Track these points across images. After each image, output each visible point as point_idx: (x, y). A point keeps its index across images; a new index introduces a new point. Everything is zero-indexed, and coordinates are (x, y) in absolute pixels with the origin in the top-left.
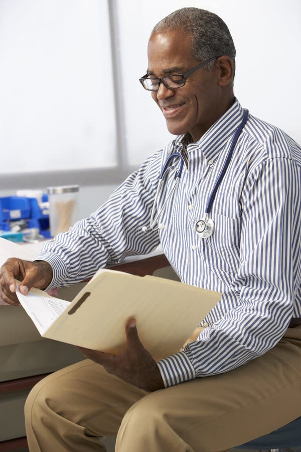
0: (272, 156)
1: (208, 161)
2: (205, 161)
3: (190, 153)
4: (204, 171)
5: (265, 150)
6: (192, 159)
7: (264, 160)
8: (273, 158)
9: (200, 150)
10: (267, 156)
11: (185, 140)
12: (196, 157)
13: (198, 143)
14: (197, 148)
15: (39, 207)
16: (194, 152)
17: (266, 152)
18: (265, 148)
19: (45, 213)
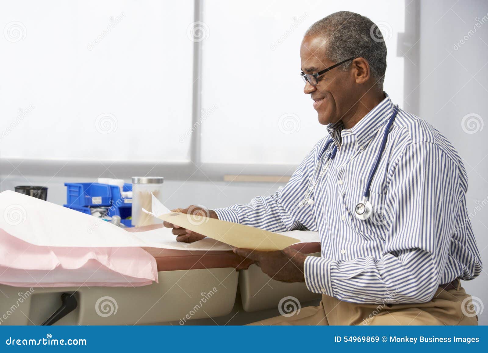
0: (416, 141)
1: (359, 147)
2: (357, 145)
3: (344, 138)
4: (354, 154)
5: (409, 136)
6: (346, 143)
7: (409, 144)
8: (416, 143)
9: (353, 136)
10: (411, 141)
11: (338, 127)
12: (349, 141)
13: (352, 129)
14: (351, 134)
15: (121, 196)
16: (347, 137)
17: (410, 138)
18: (410, 135)
19: (126, 201)
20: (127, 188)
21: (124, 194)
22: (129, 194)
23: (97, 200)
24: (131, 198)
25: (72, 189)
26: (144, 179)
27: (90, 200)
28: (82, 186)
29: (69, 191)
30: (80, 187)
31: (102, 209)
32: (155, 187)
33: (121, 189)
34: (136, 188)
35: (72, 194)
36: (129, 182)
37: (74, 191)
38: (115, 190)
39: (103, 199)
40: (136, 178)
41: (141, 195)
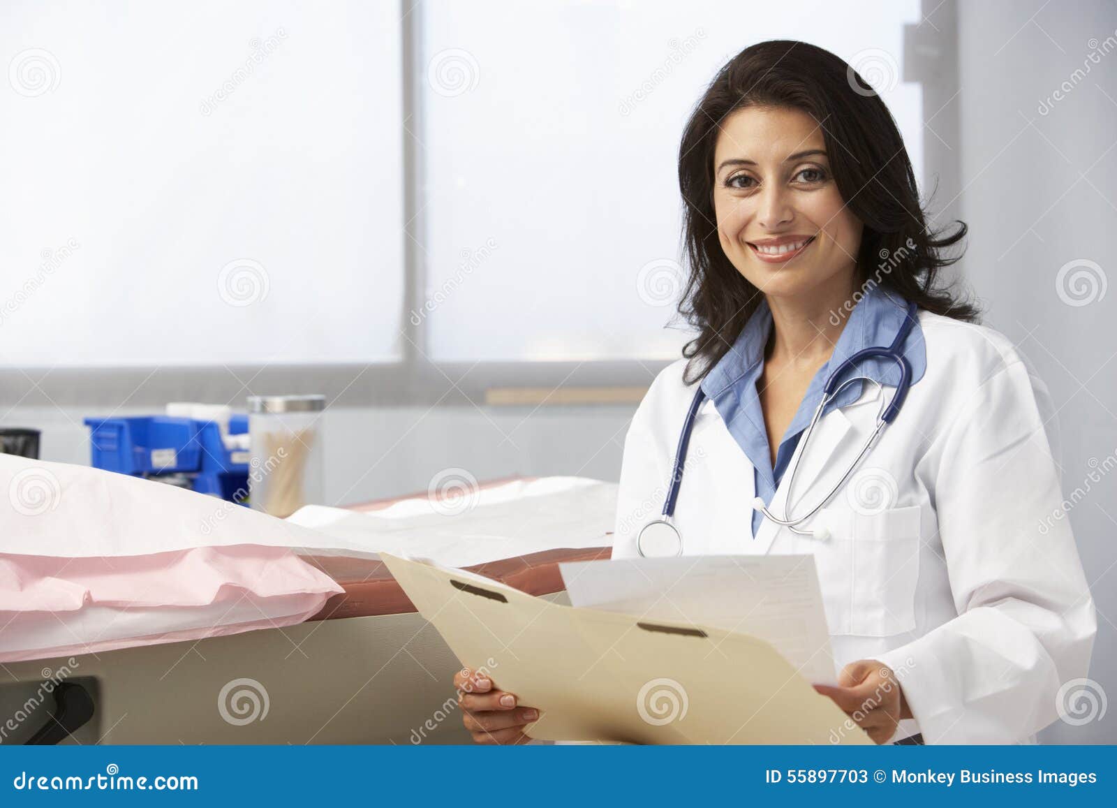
15: (223, 445)
19: (236, 458)
20: (239, 427)
21: (230, 441)
22: (243, 440)
23: (164, 458)
24: (246, 451)
25: (103, 434)
26: (277, 402)
27: (147, 459)
28: (125, 424)
29: (97, 439)
30: (120, 428)
31: (180, 478)
32: (303, 421)
33: (224, 430)
34: (258, 424)
35: (106, 446)
36: (240, 412)
37: (109, 439)
38: (209, 432)
39: (181, 457)
40: (257, 400)
41: (271, 442)
